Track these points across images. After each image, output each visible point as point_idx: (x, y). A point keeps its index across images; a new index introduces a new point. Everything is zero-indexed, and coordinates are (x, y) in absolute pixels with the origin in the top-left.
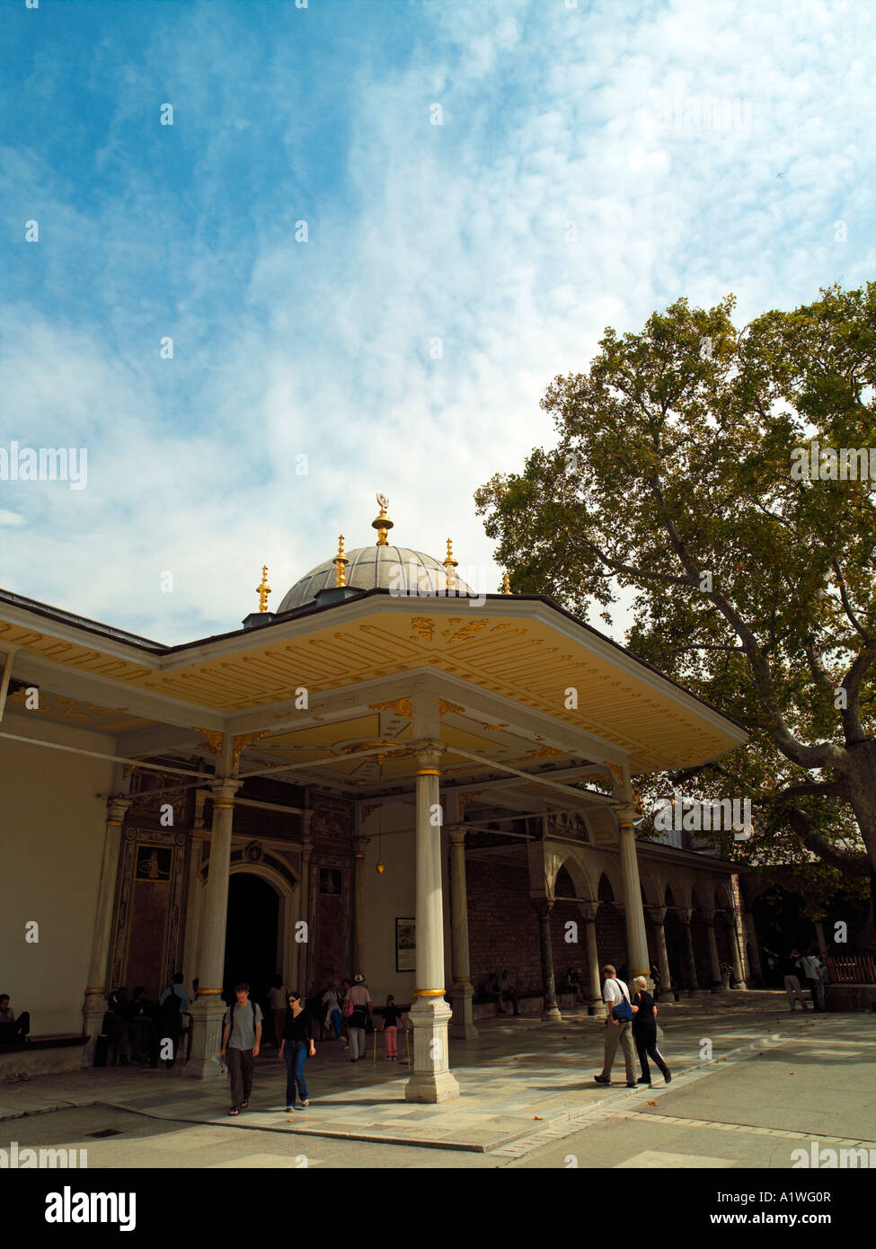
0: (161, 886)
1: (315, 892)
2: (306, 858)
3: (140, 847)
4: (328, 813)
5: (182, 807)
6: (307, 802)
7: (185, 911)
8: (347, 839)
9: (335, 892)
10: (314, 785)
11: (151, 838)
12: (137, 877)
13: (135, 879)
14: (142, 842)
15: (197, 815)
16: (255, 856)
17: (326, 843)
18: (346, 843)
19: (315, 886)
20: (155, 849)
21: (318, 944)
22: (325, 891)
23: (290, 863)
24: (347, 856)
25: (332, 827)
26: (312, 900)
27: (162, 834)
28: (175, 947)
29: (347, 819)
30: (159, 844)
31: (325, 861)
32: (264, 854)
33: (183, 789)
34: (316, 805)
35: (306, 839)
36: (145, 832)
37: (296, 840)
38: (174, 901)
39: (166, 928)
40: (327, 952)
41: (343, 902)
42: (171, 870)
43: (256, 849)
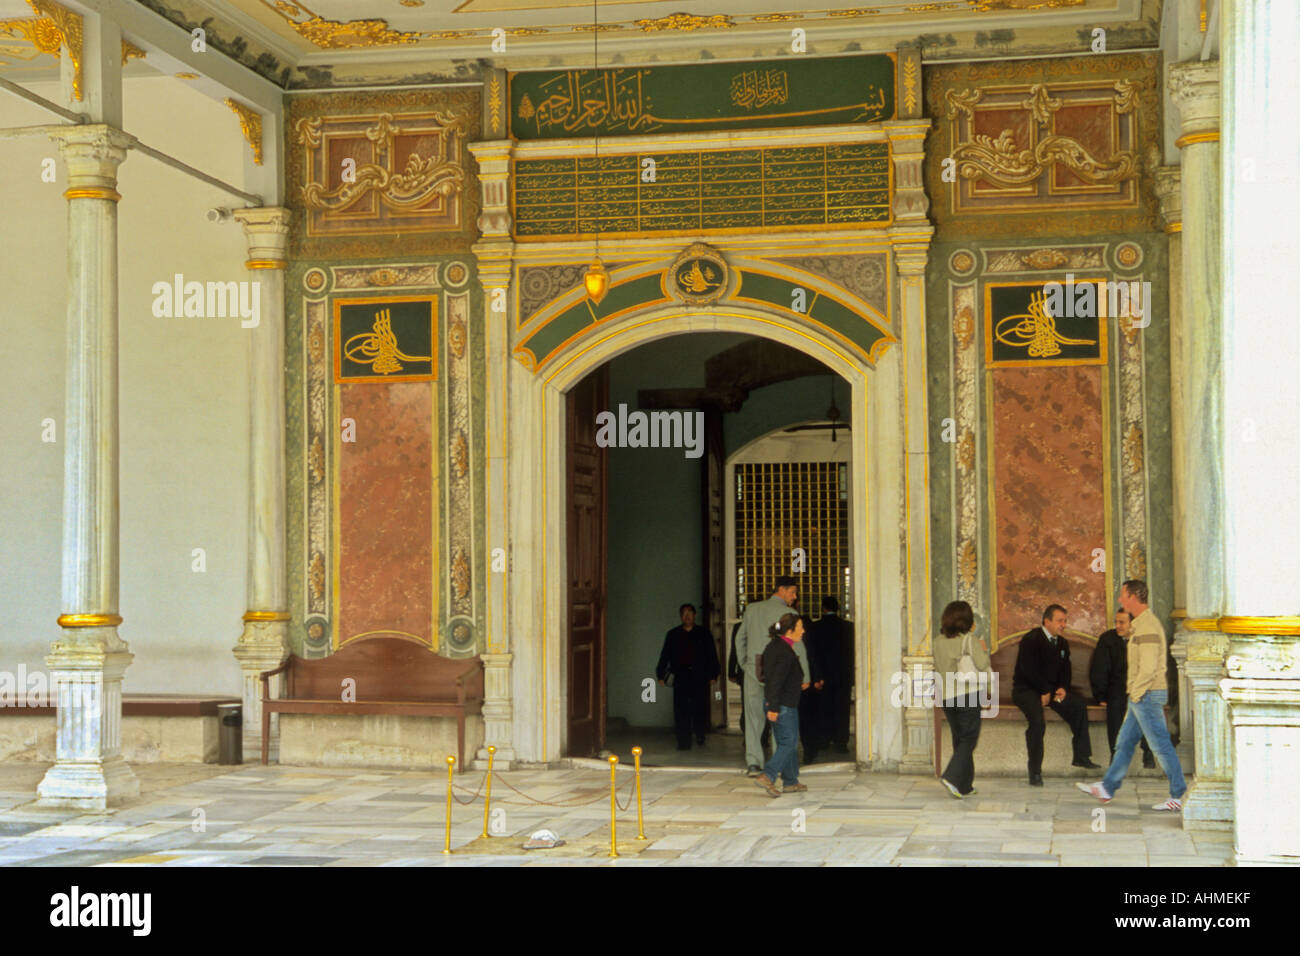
0: (406, 392)
1: (968, 363)
2: (916, 264)
3: (344, 308)
4: (1023, 112)
5: (450, 196)
6: (911, 99)
7: (482, 443)
8: (1123, 181)
9: (1067, 352)
10: (923, 43)
11: (370, 284)
12: (343, 375)
13: (338, 380)
14: (347, 296)
15: (488, 208)
17: (1019, 207)
18: (1122, 194)
19: (968, 342)
20: (384, 306)
21: (992, 509)
22: (1022, 354)
23: (850, 288)
24: (1124, 236)
25: (1044, 155)
26: (959, 384)
27: (401, 270)
28: (467, 526)
29: (1122, 117)
30: (395, 293)
31: (1017, 265)
32: (745, 275)
33: (450, 156)
34: (960, 100)
35: (903, 214)
36: (353, 272)
37: (867, 219)
38: (451, 423)
39: (435, 483)
40: (1035, 533)
41: (1106, 383)
42: (435, 348)
43: (705, 264)
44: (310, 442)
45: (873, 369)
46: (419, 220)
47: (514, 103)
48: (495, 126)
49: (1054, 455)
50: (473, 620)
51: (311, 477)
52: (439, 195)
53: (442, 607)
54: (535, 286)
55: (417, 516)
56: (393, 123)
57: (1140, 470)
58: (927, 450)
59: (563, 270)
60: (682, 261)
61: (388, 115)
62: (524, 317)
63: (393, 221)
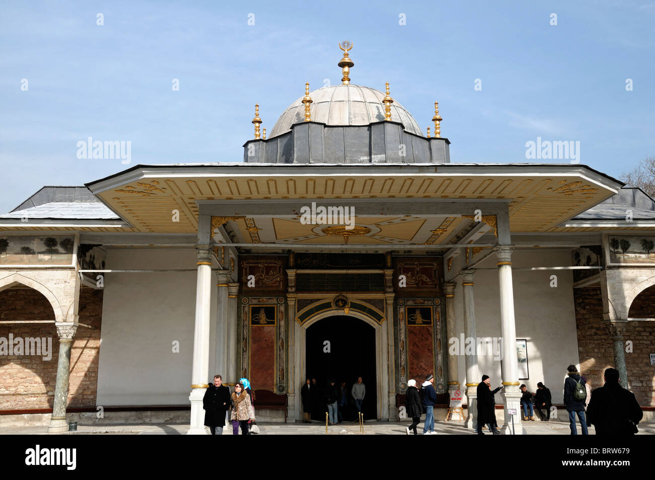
0: (269, 328)
1: (402, 325)
2: (391, 302)
3: (252, 307)
4: (414, 268)
5: (280, 281)
6: (389, 264)
7: (287, 342)
8: (436, 285)
9: (424, 323)
10: (392, 252)
11: (259, 302)
12: (252, 324)
13: (251, 325)
14: (253, 304)
15: (290, 285)
16: (341, 305)
17: (413, 290)
18: (435, 288)
19: (402, 320)
20: (263, 307)
21: (408, 359)
22: (414, 323)
23: (376, 307)
24: (436, 297)
25: (418, 278)
26: (400, 330)
27: (267, 299)
28: (283, 362)
29: (435, 271)
30: (266, 304)
31: (413, 303)
32: (351, 303)
33: (280, 270)
34: (400, 265)
35: (388, 290)
36: (255, 299)
37: (380, 291)
38: (279, 336)
39: (275, 351)
40: (418, 364)
41: (433, 330)
42: (275, 319)
43: (342, 300)
44: (243, 341)
45: (381, 326)
46: (272, 287)
47: (296, 260)
48: (292, 265)
49: (422, 346)
50: (284, 385)
51: (243, 349)
52: (277, 281)
53: (277, 382)
54: (301, 304)
55: (270, 360)
56: (266, 263)
57: (440, 350)
58: (393, 344)
59: (308, 300)
60: (337, 299)
61: (265, 261)
62: (298, 311)
63: (265, 287)
